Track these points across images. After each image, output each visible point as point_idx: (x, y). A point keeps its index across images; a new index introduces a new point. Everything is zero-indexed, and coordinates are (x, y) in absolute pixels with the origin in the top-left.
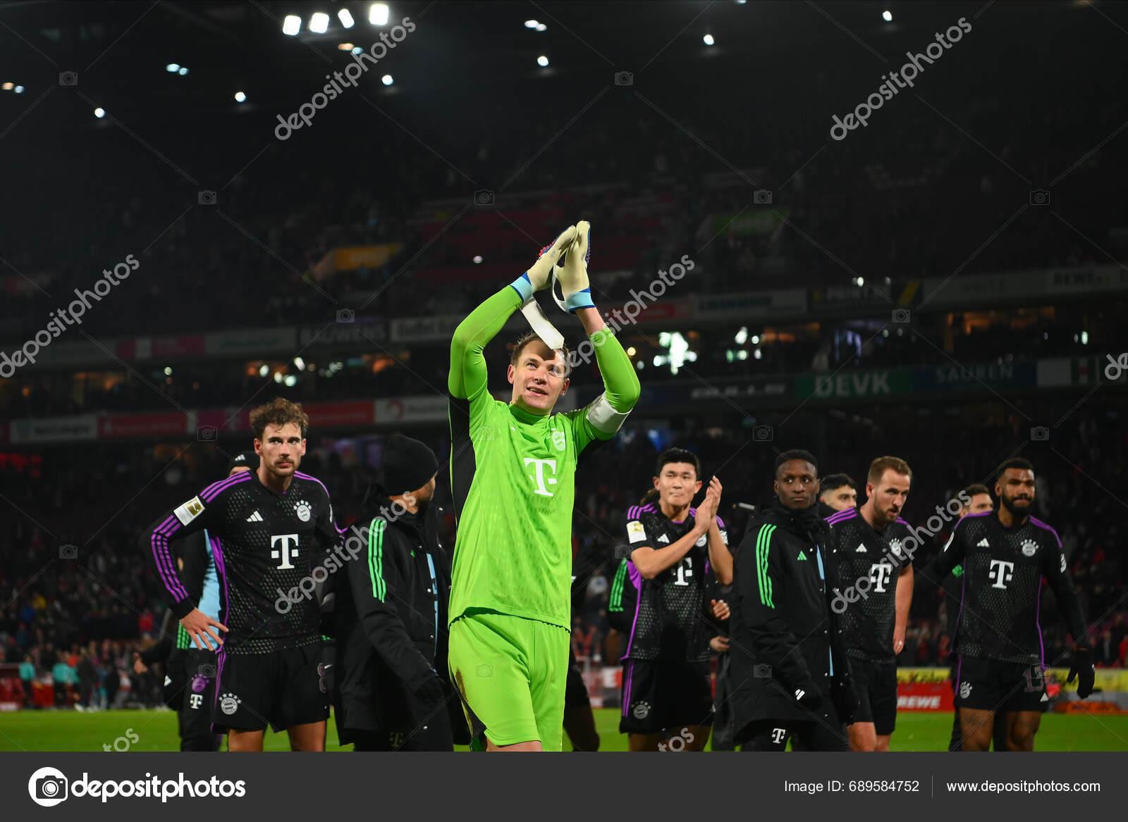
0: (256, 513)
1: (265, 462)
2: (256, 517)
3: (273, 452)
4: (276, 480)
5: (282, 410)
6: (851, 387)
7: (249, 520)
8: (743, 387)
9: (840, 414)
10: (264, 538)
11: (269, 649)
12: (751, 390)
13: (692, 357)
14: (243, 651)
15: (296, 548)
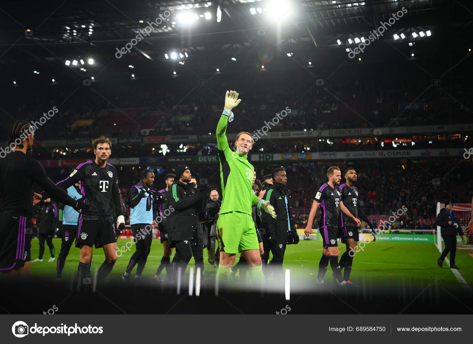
0: (95, 173)
1: (97, 156)
2: (95, 174)
3: (100, 152)
4: (102, 162)
5: (103, 140)
6: (207, 159)
7: (93, 175)
8: (181, 159)
9: (204, 166)
10: (97, 181)
11: (97, 219)
12: (183, 160)
13: (168, 151)
14: (88, 219)
15: (108, 185)
